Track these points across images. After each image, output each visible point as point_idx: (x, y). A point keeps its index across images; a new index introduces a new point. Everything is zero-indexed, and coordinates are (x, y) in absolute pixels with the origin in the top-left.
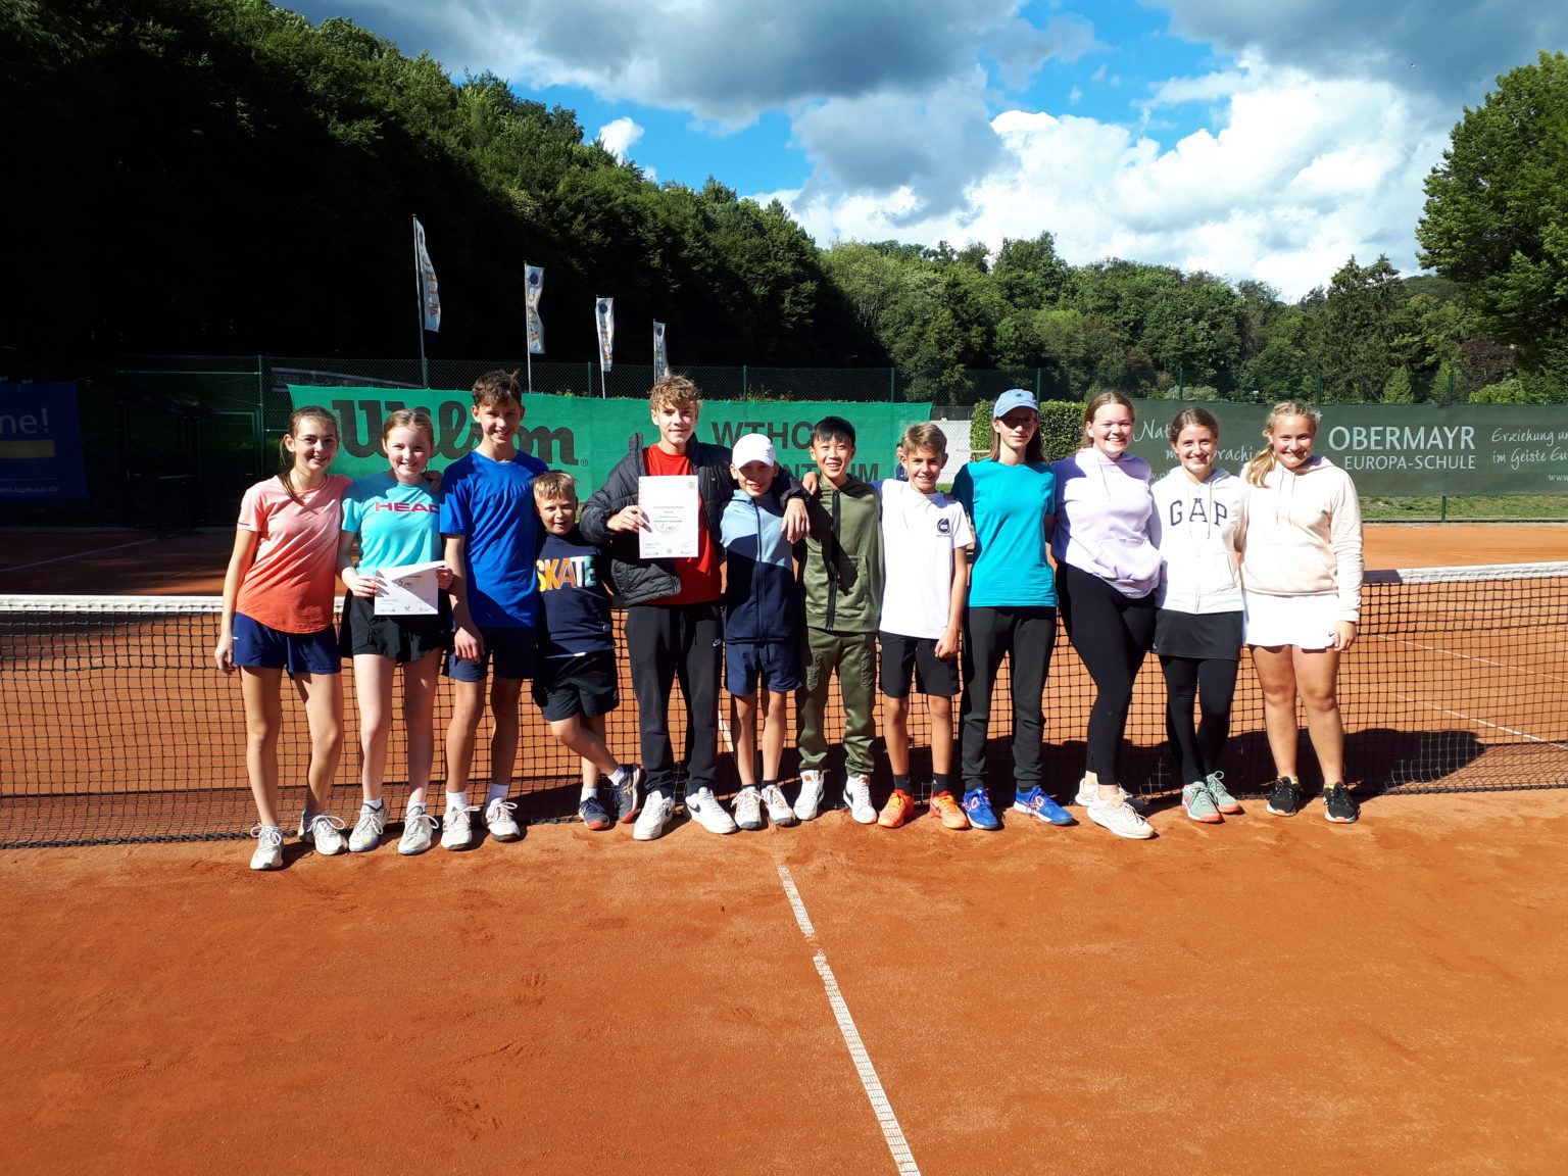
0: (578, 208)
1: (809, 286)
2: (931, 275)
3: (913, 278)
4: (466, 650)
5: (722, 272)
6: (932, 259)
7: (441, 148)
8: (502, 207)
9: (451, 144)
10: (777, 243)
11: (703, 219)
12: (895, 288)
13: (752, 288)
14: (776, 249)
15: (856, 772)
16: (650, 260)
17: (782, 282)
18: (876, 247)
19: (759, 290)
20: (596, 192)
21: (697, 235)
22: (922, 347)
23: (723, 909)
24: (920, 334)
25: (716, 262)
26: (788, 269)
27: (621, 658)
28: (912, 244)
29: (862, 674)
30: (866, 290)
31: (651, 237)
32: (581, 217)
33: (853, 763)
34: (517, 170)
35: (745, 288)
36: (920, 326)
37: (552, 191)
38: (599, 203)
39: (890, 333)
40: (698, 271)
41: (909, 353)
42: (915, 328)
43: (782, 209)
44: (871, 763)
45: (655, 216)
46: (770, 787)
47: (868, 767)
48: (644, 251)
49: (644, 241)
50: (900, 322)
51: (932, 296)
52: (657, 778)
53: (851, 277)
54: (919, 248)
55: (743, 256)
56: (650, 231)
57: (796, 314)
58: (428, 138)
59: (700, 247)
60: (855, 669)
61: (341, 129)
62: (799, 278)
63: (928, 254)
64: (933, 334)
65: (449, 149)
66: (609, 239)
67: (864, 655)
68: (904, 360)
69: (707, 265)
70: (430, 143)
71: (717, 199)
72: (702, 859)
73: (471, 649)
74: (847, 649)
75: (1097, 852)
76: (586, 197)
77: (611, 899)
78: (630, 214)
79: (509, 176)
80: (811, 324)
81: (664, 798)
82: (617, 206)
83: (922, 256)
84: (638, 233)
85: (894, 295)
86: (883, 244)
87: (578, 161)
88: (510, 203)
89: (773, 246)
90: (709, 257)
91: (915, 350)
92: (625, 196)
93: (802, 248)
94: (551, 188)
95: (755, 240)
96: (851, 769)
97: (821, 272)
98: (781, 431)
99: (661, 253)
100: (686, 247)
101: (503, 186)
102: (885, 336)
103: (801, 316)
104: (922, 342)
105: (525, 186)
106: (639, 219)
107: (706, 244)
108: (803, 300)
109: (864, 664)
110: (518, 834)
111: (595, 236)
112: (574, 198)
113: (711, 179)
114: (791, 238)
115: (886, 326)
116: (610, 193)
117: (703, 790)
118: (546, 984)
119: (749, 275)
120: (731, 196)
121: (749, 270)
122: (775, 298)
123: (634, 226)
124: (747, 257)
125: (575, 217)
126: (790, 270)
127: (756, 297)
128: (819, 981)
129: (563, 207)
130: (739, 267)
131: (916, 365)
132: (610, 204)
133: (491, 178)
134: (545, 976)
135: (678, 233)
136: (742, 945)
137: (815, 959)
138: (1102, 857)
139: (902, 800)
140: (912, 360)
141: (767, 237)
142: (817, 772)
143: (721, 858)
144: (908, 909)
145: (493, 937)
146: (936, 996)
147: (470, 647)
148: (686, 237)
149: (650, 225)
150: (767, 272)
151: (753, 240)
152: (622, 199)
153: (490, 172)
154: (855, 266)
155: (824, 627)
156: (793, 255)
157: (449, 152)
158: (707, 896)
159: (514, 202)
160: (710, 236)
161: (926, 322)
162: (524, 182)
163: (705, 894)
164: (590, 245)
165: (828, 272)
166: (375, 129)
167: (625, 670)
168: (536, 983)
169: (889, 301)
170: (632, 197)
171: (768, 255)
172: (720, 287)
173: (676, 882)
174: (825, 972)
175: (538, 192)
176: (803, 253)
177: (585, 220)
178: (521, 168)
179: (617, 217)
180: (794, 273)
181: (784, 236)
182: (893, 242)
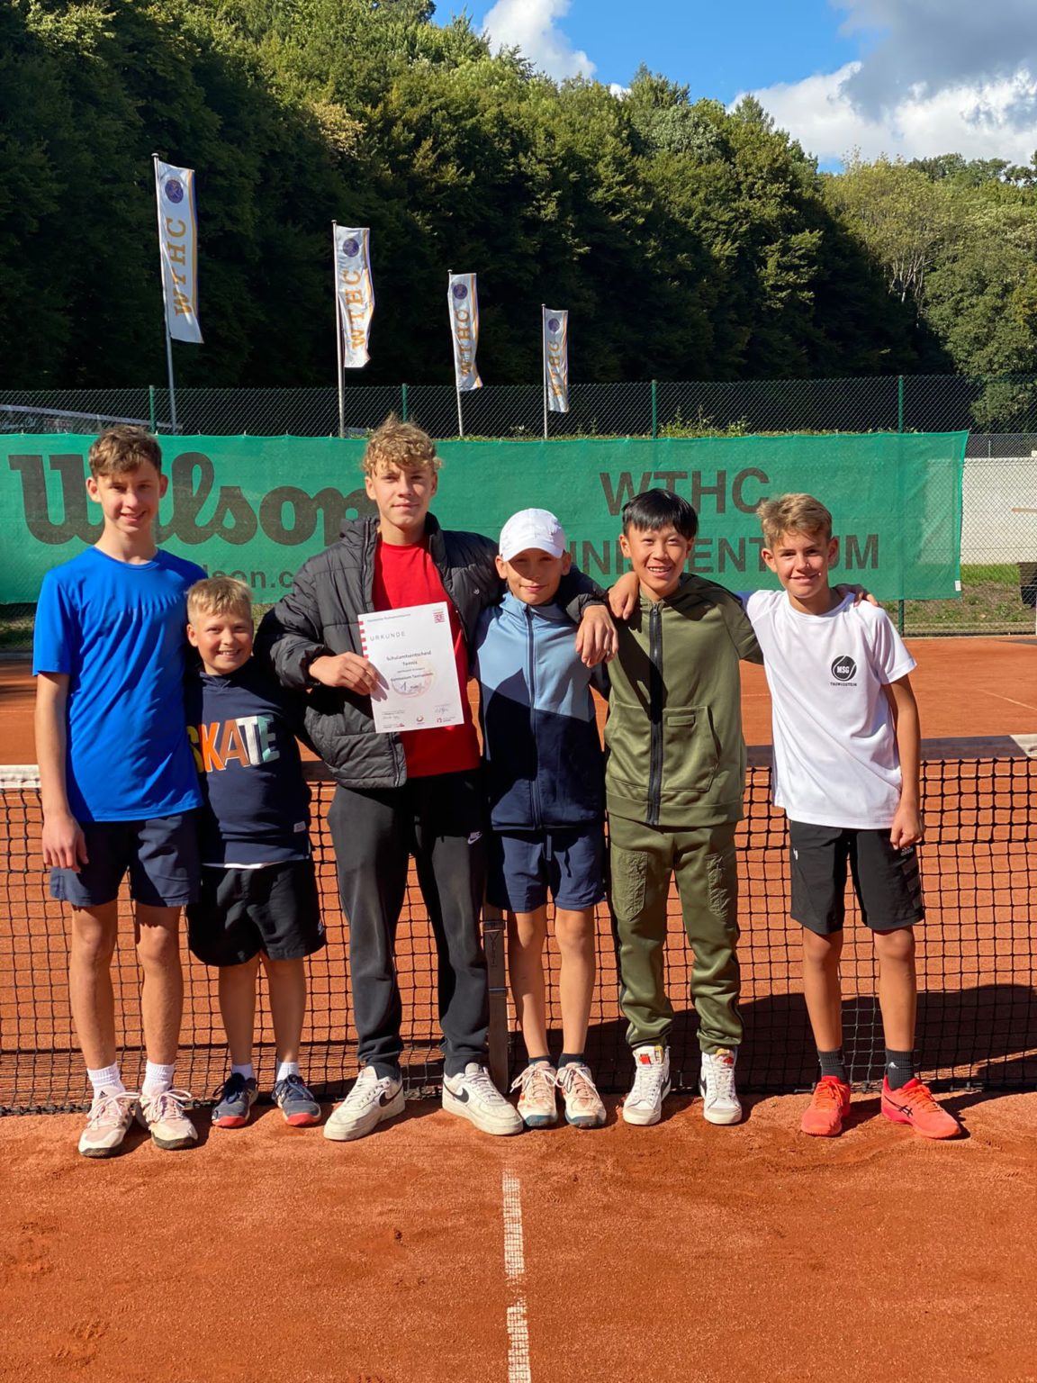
0: (423, 129)
1: (807, 239)
2: (1016, 210)
3: (985, 216)
4: (56, 854)
5: (659, 222)
6: (1021, 183)
7: (205, 43)
8: (306, 131)
9: (221, 36)
10: (753, 169)
11: (629, 136)
12: (954, 233)
13: (710, 245)
14: (750, 179)
15: (713, 1045)
16: (539, 208)
17: (762, 233)
18: (923, 167)
19: (722, 249)
20: (452, 101)
21: (619, 163)
22: (1001, 330)
23: (399, 1236)
24: (998, 310)
25: (649, 207)
26: (771, 211)
27: (322, 862)
28: (987, 160)
29: (711, 892)
30: (905, 240)
31: (541, 171)
32: (427, 144)
33: (709, 1029)
34: (327, 73)
35: (695, 245)
36: (998, 296)
37: (381, 106)
38: (455, 120)
39: (946, 310)
40: (619, 223)
41: (980, 342)
42: (988, 299)
43: (761, 111)
44: (737, 1030)
45: (550, 136)
46: (571, 1065)
47: (732, 1035)
48: (529, 197)
49: (531, 178)
50: (961, 291)
51: (1017, 246)
52: (372, 1048)
53: (879, 219)
54: (999, 165)
55: (694, 193)
56: (540, 162)
57: (788, 285)
58: (184, 27)
59: (623, 184)
60: (700, 885)
61: (48, 22)
62: (791, 227)
63: (1015, 174)
64: (1019, 308)
65: (218, 44)
66: (473, 175)
67: (712, 863)
68: (970, 354)
69: (635, 212)
70: (189, 34)
71: (658, 102)
72: (394, 1164)
73: (64, 854)
74: (685, 856)
75: (1015, 1163)
76: (436, 110)
77: (241, 1219)
78: (507, 136)
79: (315, 82)
80: (810, 299)
81: (378, 1078)
82: (487, 122)
83: (1003, 179)
84: (519, 166)
85: (952, 247)
86: (936, 161)
87: (425, 51)
88: (315, 126)
89: (747, 175)
90: (637, 199)
91: (989, 337)
92: (500, 105)
93: (795, 177)
94: (380, 100)
95: (719, 167)
96: (705, 1041)
97: (826, 213)
98: (714, 484)
99: (558, 198)
100: (599, 184)
101: (306, 100)
102: (934, 314)
103: (796, 287)
104: (1002, 322)
105: (339, 97)
106: (522, 143)
107: (631, 179)
108: (796, 261)
109: (713, 876)
110: (196, 1137)
111: (451, 172)
112: (414, 114)
113: (644, 71)
114: (775, 160)
115: (938, 298)
116: (474, 102)
117: (471, 1068)
118: (106, 1337)
119: (704, 225)
120: (679, 97)
121: (705, 216)
122: (748, 260)
123: (514, 154)
124: (701, 195)
125: (417, 144)
126: (775, 213)
127: (717, 261)
128: (504, 1341)
129: (396, 130)
130: (688, 212)
131: (990, 361)
132: (473, 120)
133: (286, 85)
134: (107, 1325)
135: (587, 162)
136: (408, 1289)
137: (510, 1310)
138: (1020, 1170)
139: (837, 1092)
140: (984, 353)
141: (737, 160)
142: (659, 1048)
143: (424, 1164)
144: (679, 1242)
145: (51, 1270)
146: (671, 1368)
147: (63, 851)
148: (601, 168)
149: (541, 152)
150: (736, 218)
151: (713, 166)
152: (494, 110)
153: (283, 78)
154: (885, 202)
155: (644, 819)
156: (778, 188)
157: (219, 49)
158: (384, 1217)
159: (323, 125)
160: (639, 162)
161: (1007, 289)
162: (338, 91)
163: (381, 1214)
164: (441, 188)
165: (838, 212)
166: (104, 22)
167: (327, 883)
168: (90, 1336)
169: (943, 255)
170: (511, 107)
171: (738, 191)
172: (655, 248)
173: (343, 1198)
174: (518, 1329)
175: (359, 107)
176: (795, 184)
177: (433, 149)
178: (334, 70)
179: (486, 141)
180: (781, 217)
181: (763, 158)
182: (952, 156)
